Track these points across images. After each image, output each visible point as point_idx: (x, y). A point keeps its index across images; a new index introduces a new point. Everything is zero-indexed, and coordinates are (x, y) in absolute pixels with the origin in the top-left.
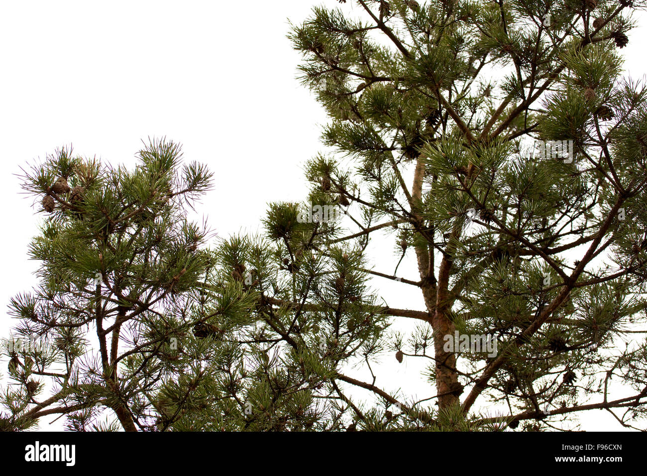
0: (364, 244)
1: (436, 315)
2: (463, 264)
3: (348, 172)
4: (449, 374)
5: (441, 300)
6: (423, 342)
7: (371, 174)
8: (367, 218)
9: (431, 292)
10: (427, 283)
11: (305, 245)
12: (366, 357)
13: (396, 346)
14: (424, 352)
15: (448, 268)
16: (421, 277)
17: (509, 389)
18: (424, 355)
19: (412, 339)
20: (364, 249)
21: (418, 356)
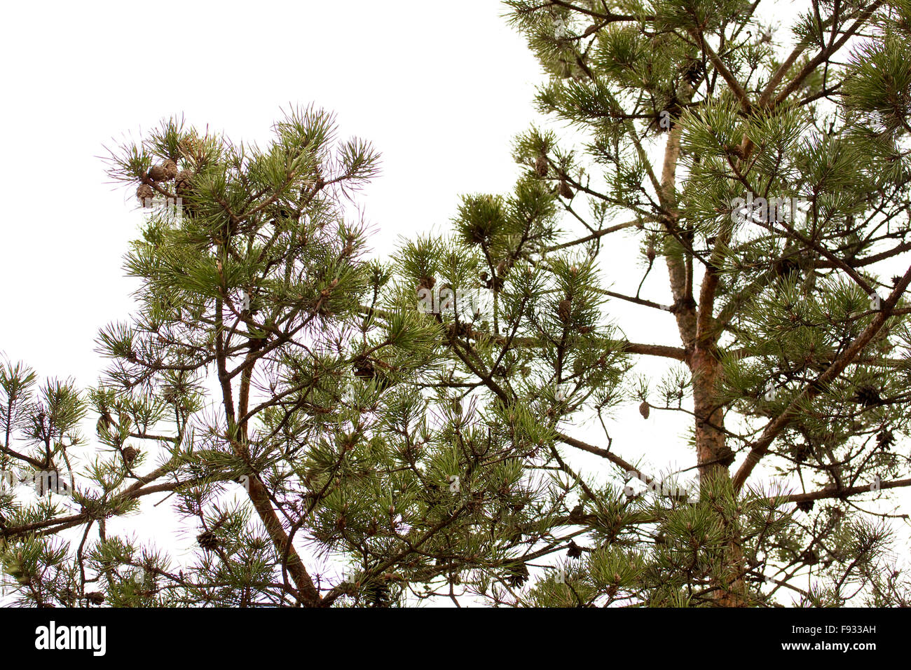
0: (593, 253)
1: (696, 352)
2: (734, 281)
3: (572, 151)
4: (714, 434)
5: (703, 330)
6: (679, 389)
7: (606, 154)
8: (598, 215)
9: (688, 320)
10: (683, 307)
11: (511, 254)
12: (599, 411)
13: (640, 395)
14: (680, 404)
15: (713, 286)
16: (675, 299)
17: (800, 455)
18: (680, 409)
19: (663, 385)
20: (592, 259)
21: (670, 409)
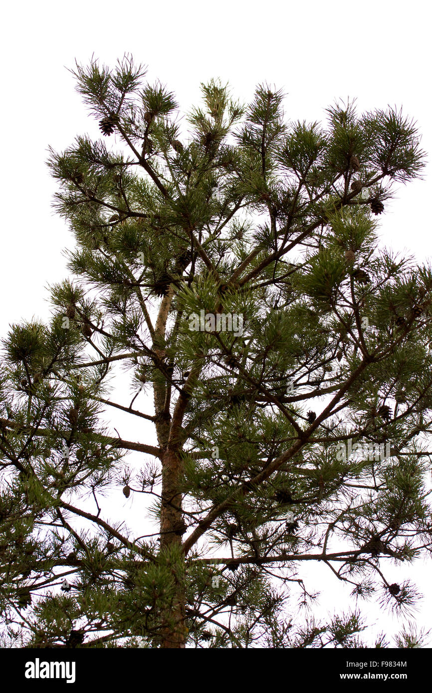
0: (103, 372)
1: (167, 451)
2: (199, 403)
3: (93, 303)
4: (174, 511)
5: (174, 437)
6: (152, 479)
7: (117, 307)
8: (109, 347)
9: (164, 427)
10: (161, 418)
11: (44, 370)
12: (93, 489)
13: (125, 481)
14: (152, 489)
15: (184, 405)
16: (156, 412)
17: (231, 533)
18: (151, 493)
19: (141, 475)
20: (102, 378)
21: (145, 492)
